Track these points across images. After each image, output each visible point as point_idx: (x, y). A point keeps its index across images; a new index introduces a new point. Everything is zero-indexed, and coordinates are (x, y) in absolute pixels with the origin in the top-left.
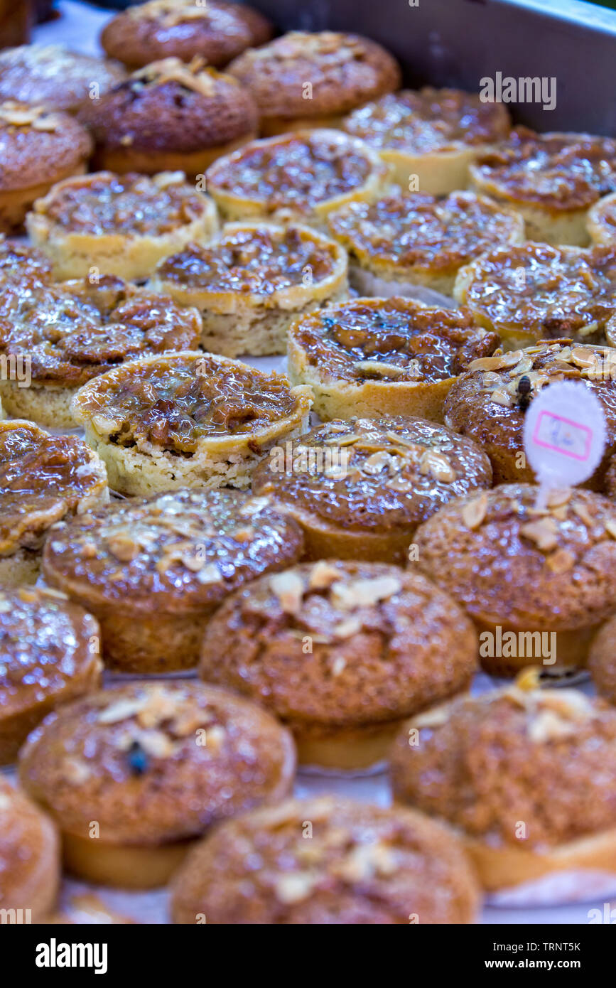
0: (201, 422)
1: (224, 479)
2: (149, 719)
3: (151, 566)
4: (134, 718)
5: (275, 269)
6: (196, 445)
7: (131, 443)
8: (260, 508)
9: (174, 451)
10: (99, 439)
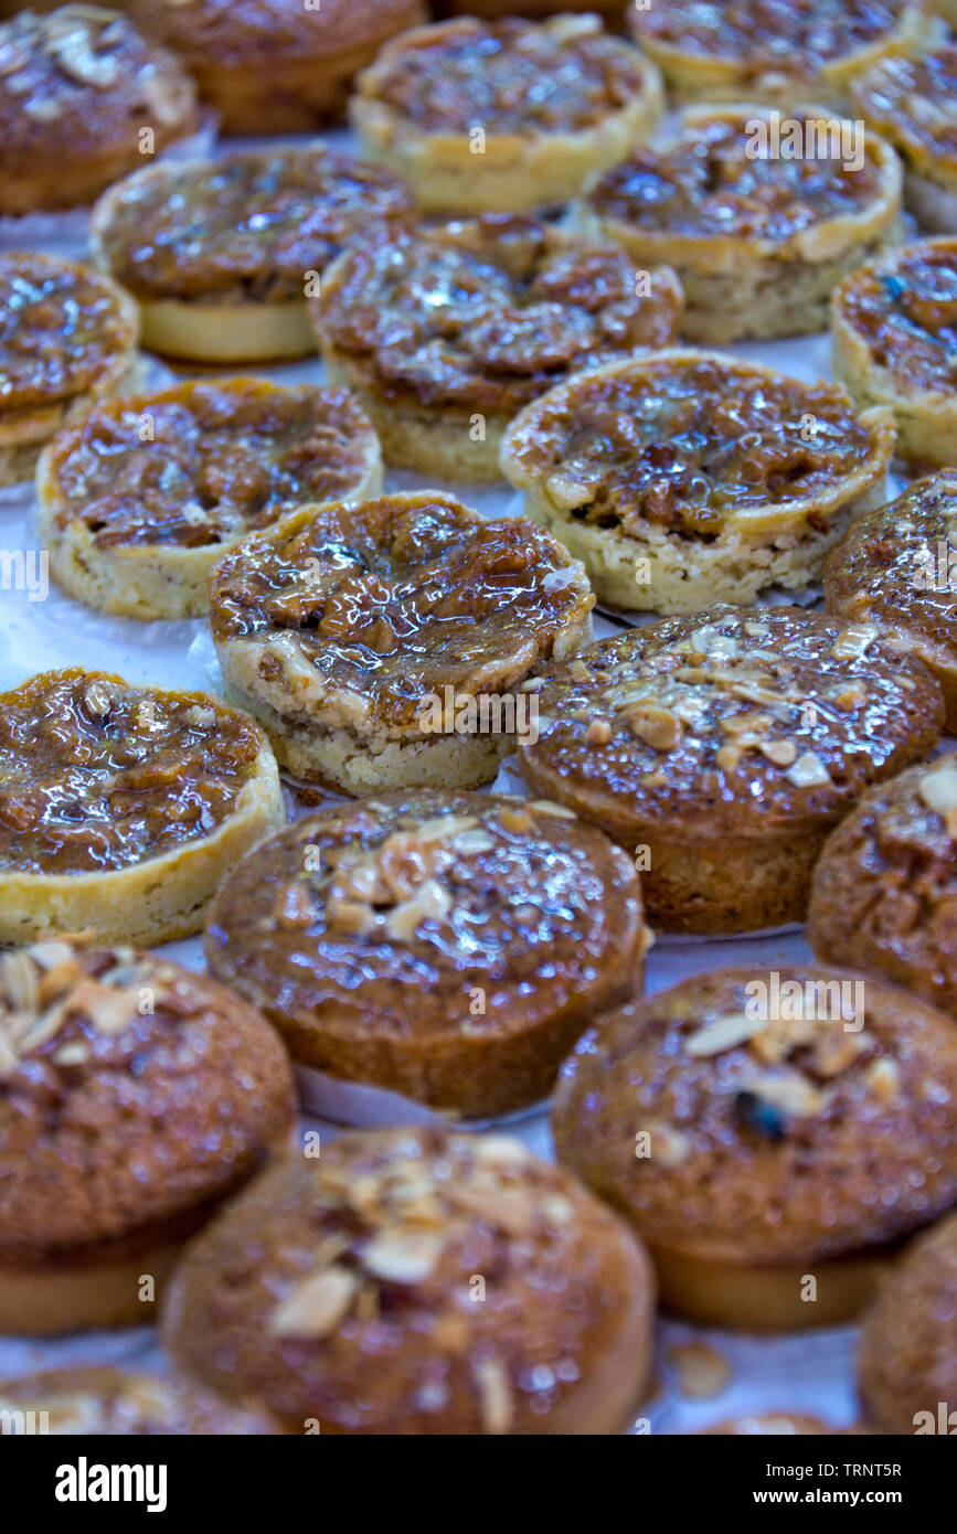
0: (724, 481)
1: (768, 575)
2: (773, 1049)
3: (709, 760)
4: (746, 1046)
5: (784, 189)
6: (722, 523)
7: (610, 521)
8: (865, 643)
9: (686, 533)
10: (553, 513)
